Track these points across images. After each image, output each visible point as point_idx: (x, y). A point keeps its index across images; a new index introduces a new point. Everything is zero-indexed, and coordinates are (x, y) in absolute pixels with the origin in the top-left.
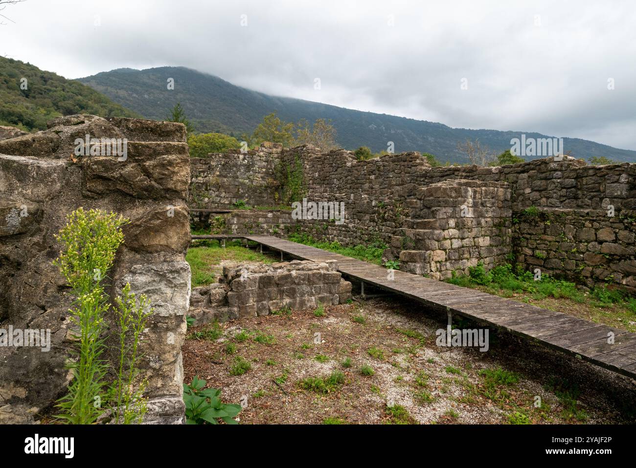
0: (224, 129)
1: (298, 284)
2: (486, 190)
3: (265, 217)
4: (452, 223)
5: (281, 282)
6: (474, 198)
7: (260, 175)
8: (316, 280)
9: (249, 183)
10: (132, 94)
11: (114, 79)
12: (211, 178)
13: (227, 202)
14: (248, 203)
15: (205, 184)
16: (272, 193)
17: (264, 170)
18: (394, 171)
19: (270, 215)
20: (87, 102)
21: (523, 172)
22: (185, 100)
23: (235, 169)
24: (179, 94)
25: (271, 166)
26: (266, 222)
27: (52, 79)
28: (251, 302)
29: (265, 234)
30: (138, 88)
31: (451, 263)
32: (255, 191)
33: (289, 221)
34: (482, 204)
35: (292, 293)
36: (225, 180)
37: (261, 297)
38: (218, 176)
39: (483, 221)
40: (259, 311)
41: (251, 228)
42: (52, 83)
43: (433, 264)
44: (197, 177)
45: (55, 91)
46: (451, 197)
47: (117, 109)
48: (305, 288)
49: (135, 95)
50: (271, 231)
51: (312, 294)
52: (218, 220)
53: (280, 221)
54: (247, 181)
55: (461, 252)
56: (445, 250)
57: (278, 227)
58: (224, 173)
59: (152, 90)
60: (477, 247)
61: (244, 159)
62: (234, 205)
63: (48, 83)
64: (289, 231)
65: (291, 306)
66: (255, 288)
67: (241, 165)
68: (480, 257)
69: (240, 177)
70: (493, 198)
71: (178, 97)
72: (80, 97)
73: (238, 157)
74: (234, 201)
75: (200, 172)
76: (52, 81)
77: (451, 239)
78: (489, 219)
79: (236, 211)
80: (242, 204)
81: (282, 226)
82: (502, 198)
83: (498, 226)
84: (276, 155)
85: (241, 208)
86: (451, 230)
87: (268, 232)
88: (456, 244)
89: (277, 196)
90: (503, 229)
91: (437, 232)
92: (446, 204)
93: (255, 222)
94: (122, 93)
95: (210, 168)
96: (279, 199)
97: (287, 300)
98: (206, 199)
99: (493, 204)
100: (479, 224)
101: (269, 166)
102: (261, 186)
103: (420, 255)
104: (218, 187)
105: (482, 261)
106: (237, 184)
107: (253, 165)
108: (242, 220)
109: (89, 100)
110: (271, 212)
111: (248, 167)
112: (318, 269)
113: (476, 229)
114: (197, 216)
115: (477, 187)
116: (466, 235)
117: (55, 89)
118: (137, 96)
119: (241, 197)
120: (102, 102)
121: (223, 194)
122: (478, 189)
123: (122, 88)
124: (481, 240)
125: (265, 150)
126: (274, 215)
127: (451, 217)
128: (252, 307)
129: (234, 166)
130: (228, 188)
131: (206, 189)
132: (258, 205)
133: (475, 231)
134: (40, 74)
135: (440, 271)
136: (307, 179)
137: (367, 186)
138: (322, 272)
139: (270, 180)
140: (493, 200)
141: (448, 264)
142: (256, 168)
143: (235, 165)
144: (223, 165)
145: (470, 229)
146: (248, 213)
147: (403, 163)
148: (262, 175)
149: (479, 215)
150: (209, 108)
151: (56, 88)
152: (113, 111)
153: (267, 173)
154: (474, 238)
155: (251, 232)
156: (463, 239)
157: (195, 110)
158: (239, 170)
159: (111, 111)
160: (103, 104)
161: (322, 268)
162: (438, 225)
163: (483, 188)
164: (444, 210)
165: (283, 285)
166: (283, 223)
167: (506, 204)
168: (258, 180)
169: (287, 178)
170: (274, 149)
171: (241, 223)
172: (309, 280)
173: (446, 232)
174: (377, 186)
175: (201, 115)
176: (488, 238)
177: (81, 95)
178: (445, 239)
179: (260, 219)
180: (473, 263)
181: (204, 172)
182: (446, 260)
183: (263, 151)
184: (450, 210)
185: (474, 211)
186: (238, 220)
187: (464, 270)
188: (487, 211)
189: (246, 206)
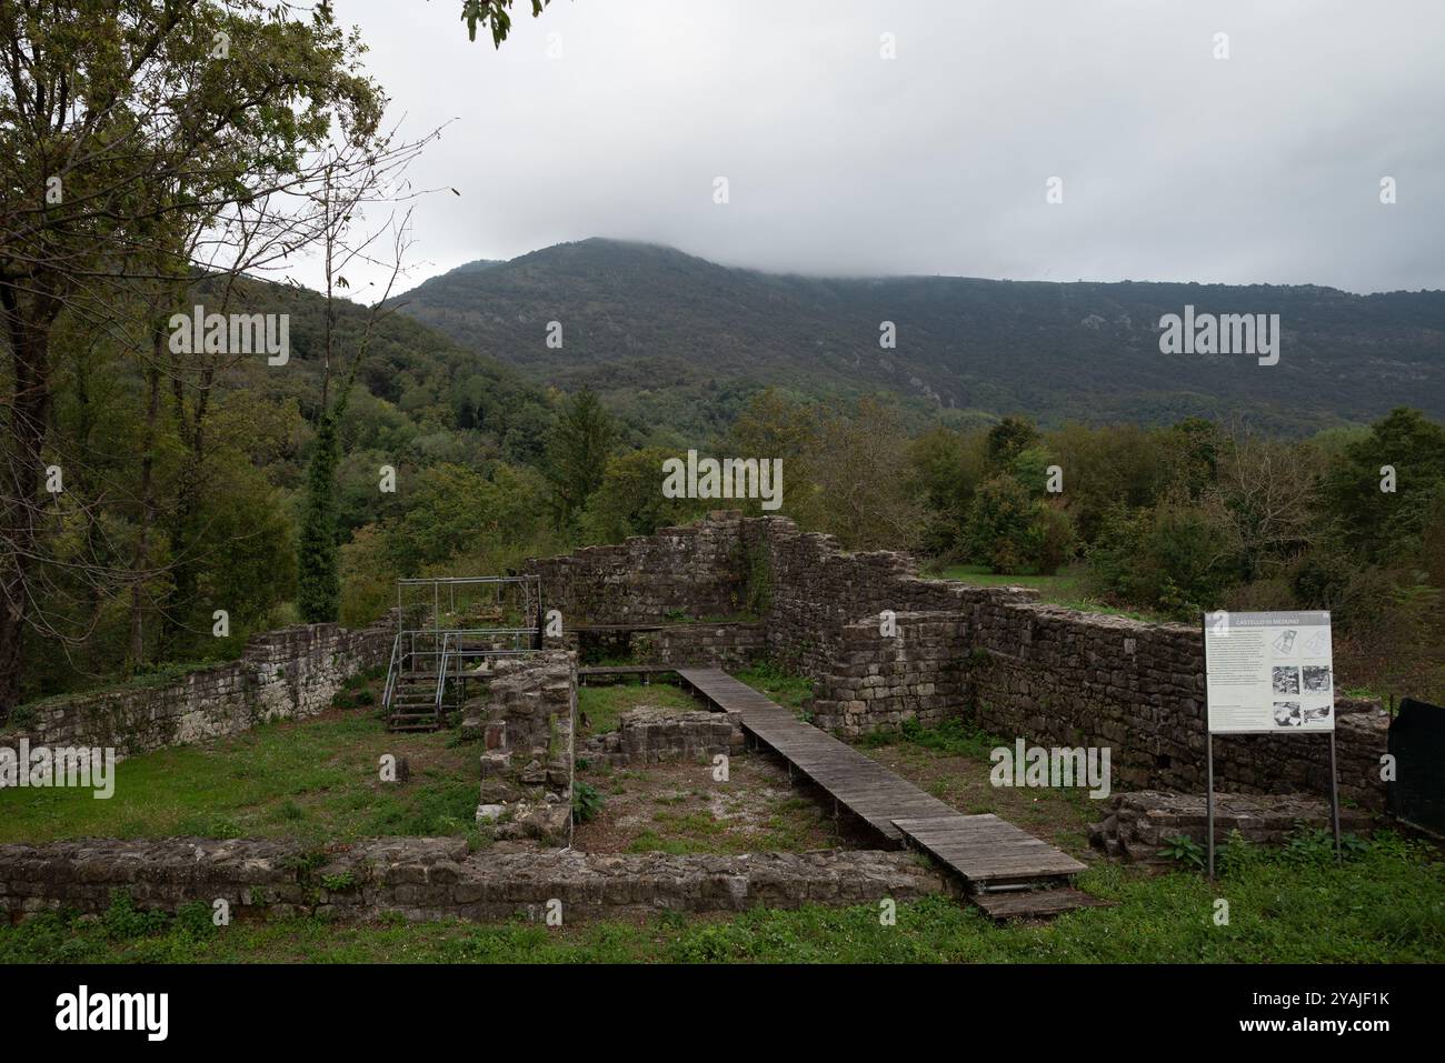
0: (694, 375)
1: (687, 734)
2: (924, 628)
3: (713, 635)
4: (874, 668)
5: (670, 732)
6: (907, 637)
7: (706, 566)
8: (705, 732)
9: (690, 580)
10: (492, 318)
11: (456, 289)
12: (632, 576)
13: (655, 613)
14: (688, 612)
15: (624, 586)
16: (727, 593)
17: (713, 557)
18: (870, 578)
19: (720, 632)
20: (409, 353)
21: (977, 602)
22: (603, 315)
23: (666, 559)
24: (590, 303)
25: (724, 549)
26: (714, 644)
27: (344, 313)
28: (641, 749)
29: (714, 662)
30: (504, 302)
31: (874, 716)
32: (698, 592)
33: (752, 640)
34: (920, 644)
35: (680, 743)
36: (652, 577)
37: (650, 746)
38: (641, 572)
39: (922, 665)
40: (649, 758)
41: (691, 653)
42: (346, 322)
43: (848, 716)
44: (611, 575)
45: (353, 338)
46: (871, 638)
47: (466, 360)
48: (693, 739)
49: (498, 319)
50: (722, 657)
51: (701, 745)
52: (641, 642)
53: (737, 640)
54: (686, 577)
55: (889, 702)
56: (865, 700)
57: (733, 650)
58: (650, 566)
59: (533, 303)
60: (915, 697)
61: (680, 542)
62: (666, 615)
63: (340, 321)
64: (751, 657)
65: (679, 755)
66: (644, 737)
67: (675, 553)
68: (919, 708)
69: (674, 571)
70: (937, 635)
71: (589, 311)
72: (396, 345)
73: (671, 541)
74: (667, 610)
75: (615, 567)
76: (345, 318)
77: (873, 688)
78: (932, 662)
79: (668, 628)
80: (679, 615)
81: (740, 649)
82: (952, 634)
83: (947, 669)
84: (732, 531)
85: (677, 620)
86: (874, 677)
87: (718, 659)
88: (881, 693)
89: (734, 599)
90: (956, 673)
91: (852, 680)
92: (864, 647)
93: (696, 644)
94: (473, 318)
95: (630, 561)
96: (740, 602)
97: (675, 750)
98: (626, 609)
99: (938, 643)
100: (915, 668)
101: (720, 550)
102: (709, 583)
103: (829, 707)
104: (643, 589)
105: (922, 714)
106: (670, 582)
107: (694, 551)
108: (677, 642)
109: (413, 349)
110: (723, 626)
111: (687, 555)
112: (709, 721)
113: (912, 675)
114: (613, 635)
115: (910, 623)
116: (896, 682)
117: (350, 333)
118: (503, 321)
119: (677, 603)
120: (438, 349)
121: (650, 600)
122: (912, 626)
123: (474, 307)
124: (920, 688)
125: (713, 524)
126: (726, 632)
127: (871, 662)
128: (642, 754)
129: (664, 555)
130: (657, 590)
131: (625, 594)
132: (705, 614)
133: (909, 677)
134: (323, 307)
135: (859, 725)
136: (776, 574)
137: (843, 595)
138: (712, 723)
139: (722, 573)
140: (938, 638)
141: (870, 716)
142: (699, 554)
143: (667, 553)
144: (649, 555)
145: (902, 675)
146: (686, 630)
147: (879, 569)
148: (710, 566)
149: (915, 657)
150: (659, 328)
151: (353, 331)
152: (459, 365)
153: (718, 562)
154: (909, 686)
155: (691, 660)
156: (891, 687)
157: (628, 336)
158: (672, 561)
159: (454, 366)
160: (440, 353)
161: (714, 720)
162: (852, 672)
163: (921, 625)
164: (861, 654)
165: (670, 735)
166: (741, 644)
167: (960, 641)
168: (704, 574)
169: (749, 568)
170: (729, 522)
171: (676, 647)
172: (697, 731)
173: (866, 679)
174: (854, 598)
175: (640, 345)
176: (933, 685)
177: (397, 339)
178: (864, 687)
179: (705, 639)
180: (908, 715)
181: (620, 567)
182: (867, 712)
183: (709, 527)
184: (869, 654)
185: (907, 654)
186: (671, 642)
187: (894, 724)
188: (928, 653)
189: (686, 617)
